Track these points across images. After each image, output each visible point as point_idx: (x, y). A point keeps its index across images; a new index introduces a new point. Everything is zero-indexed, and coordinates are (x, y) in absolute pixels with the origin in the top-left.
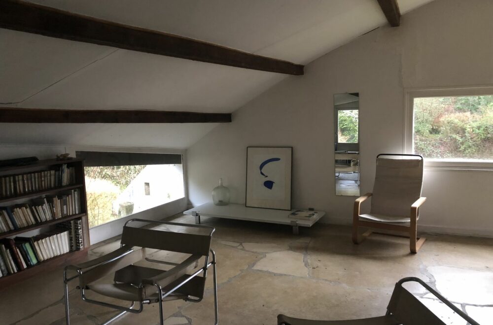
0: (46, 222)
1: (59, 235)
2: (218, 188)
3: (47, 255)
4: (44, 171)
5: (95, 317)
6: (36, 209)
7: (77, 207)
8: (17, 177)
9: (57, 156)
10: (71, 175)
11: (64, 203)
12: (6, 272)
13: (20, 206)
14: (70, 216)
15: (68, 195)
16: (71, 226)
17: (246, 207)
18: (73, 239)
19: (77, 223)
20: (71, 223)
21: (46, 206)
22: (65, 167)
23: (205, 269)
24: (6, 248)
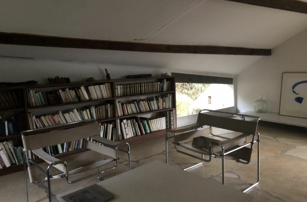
0: (155, 110)
1: (161, 118)
2: (258, 101)
3: (155, 129)
4: (155, 82)
5: (180, 164)
6: (150, 102)
7: (170, 104)
8: (142, 84)
9: (162, 74)
10: (168, 85)
11: (164, 101)
12: (135, 134)
13: (143, 100)
14: (167, 109)
15: (166, 97)
16: (167, 114)
17: (279, 115)
18: (168, 122)
19: (171, 113)
20: (167, 113)
21: (155, 102)
22: (165, 80)
23: (252, 143)
24: (136, 122)
